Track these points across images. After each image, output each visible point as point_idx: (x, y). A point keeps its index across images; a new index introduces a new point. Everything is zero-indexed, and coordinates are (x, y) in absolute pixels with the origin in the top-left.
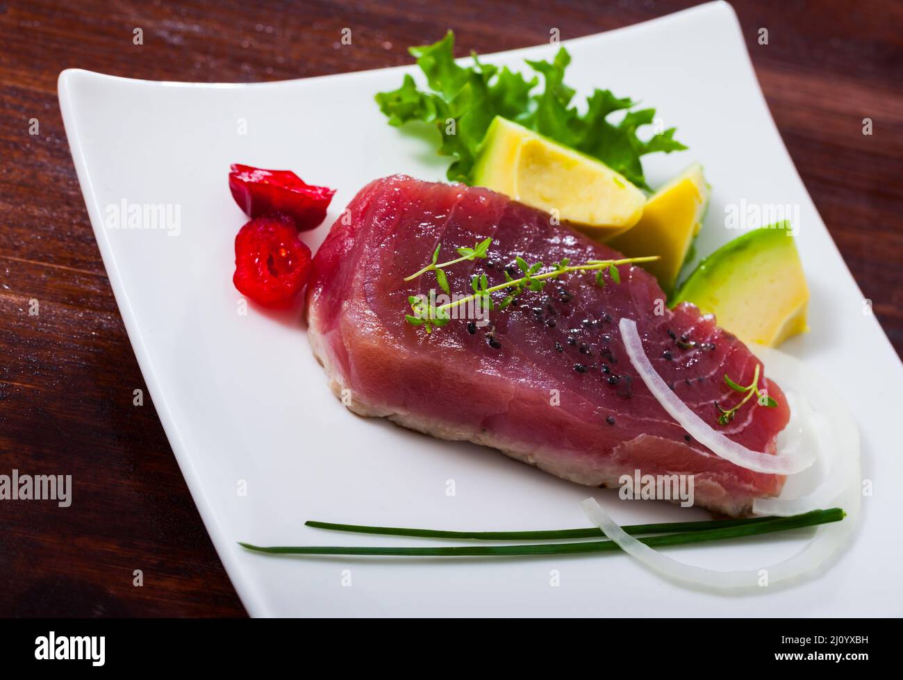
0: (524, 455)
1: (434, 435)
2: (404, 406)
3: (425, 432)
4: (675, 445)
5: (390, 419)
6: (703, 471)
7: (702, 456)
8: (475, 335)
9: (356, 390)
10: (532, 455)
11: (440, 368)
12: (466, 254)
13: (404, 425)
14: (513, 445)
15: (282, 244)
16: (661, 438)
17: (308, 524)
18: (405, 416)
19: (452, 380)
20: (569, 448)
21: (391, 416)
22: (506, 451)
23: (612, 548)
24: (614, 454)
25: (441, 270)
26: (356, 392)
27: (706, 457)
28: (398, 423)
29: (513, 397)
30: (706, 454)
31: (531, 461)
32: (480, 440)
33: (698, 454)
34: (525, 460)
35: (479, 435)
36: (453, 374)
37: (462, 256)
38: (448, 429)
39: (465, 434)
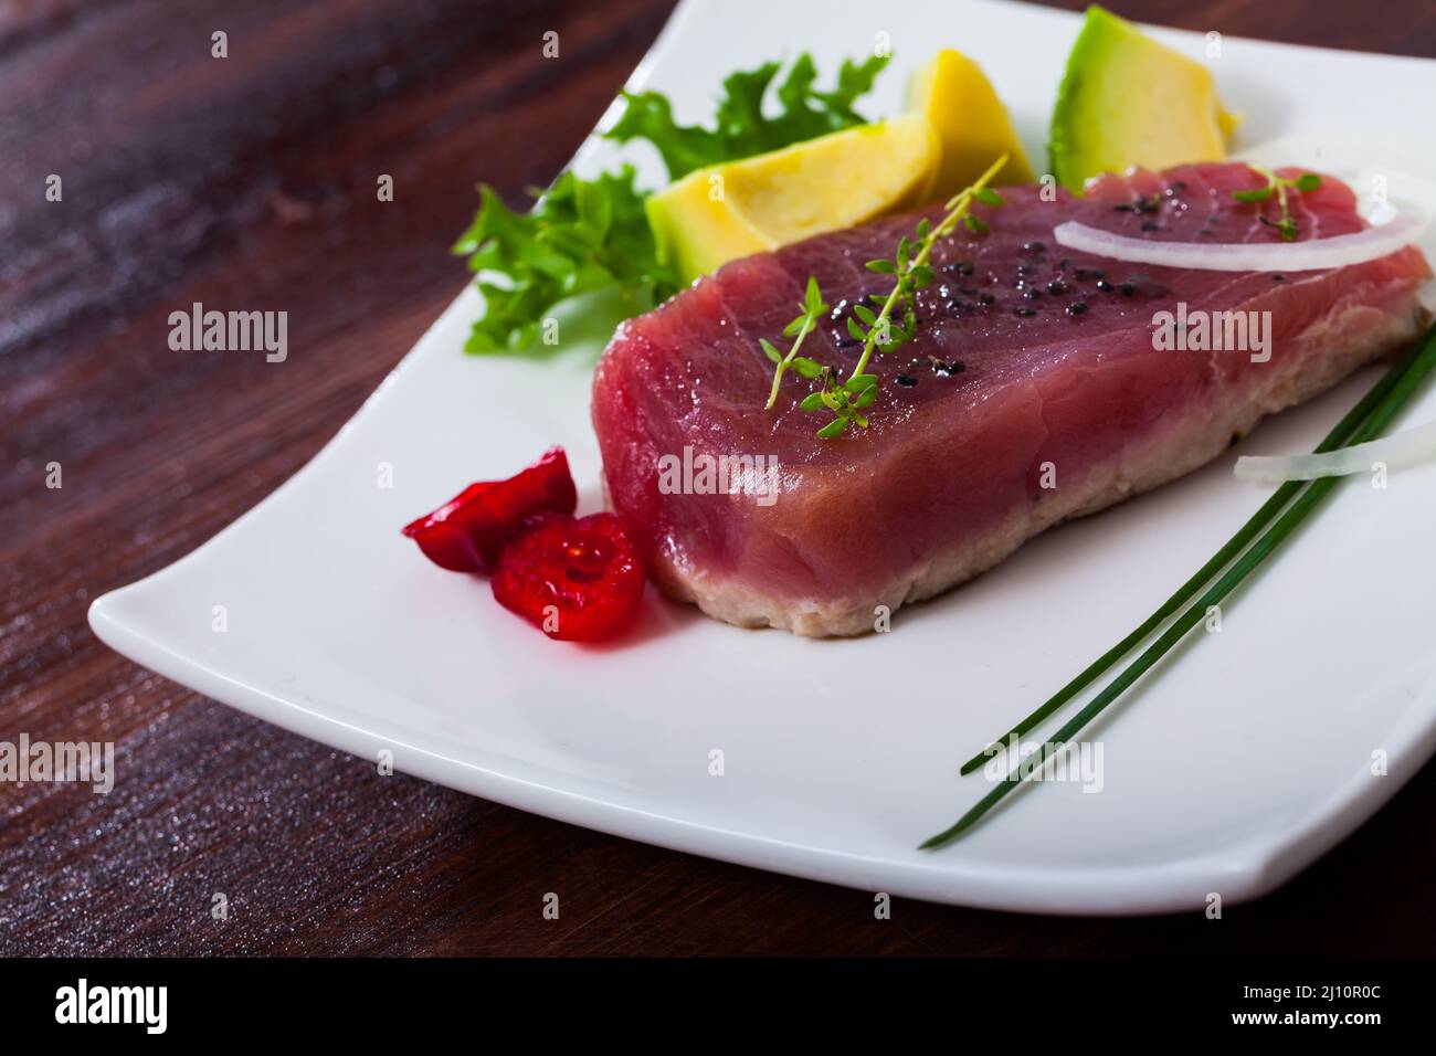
0: (1111, 489)
1: (982, 568)
2: (916, 558)
3: (967, 576)
4: (1276, 294)
5: (911, 601)
6: (1334, 302)
7: (1316, 284)
8: (919, 383)
9: (840, 597)
10: (1119, 478)
11: (924, 451)
12: (800, 329)
13: (936, 591)
14: (1088, 482)
15: (565, 545)
16: (1252, 299)
17: (966, 770)
18: (928, 575)
19: (949, 452)
20: (1159, 416)
21: (910, 594)
22: (1084, 505)
23: (1328, 487)
24: (1217, 372)
25: (796, 360)
26: (845, 599)
27: (1320, 282)
28: (925, 597)
29: (1042, 402)
30: (1318, 278)
31: (1124, 488)
32: (1043, 518)
33: (1307, 286)
34: (1115, 497)
35: (1036, 512)
36: (945, 442)
37: (797, 337)
38: (992, 541)
39: (1018, 527)
